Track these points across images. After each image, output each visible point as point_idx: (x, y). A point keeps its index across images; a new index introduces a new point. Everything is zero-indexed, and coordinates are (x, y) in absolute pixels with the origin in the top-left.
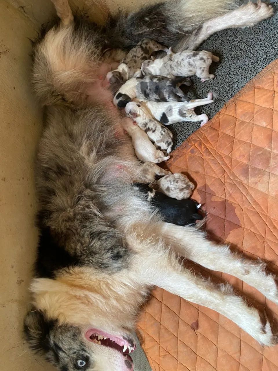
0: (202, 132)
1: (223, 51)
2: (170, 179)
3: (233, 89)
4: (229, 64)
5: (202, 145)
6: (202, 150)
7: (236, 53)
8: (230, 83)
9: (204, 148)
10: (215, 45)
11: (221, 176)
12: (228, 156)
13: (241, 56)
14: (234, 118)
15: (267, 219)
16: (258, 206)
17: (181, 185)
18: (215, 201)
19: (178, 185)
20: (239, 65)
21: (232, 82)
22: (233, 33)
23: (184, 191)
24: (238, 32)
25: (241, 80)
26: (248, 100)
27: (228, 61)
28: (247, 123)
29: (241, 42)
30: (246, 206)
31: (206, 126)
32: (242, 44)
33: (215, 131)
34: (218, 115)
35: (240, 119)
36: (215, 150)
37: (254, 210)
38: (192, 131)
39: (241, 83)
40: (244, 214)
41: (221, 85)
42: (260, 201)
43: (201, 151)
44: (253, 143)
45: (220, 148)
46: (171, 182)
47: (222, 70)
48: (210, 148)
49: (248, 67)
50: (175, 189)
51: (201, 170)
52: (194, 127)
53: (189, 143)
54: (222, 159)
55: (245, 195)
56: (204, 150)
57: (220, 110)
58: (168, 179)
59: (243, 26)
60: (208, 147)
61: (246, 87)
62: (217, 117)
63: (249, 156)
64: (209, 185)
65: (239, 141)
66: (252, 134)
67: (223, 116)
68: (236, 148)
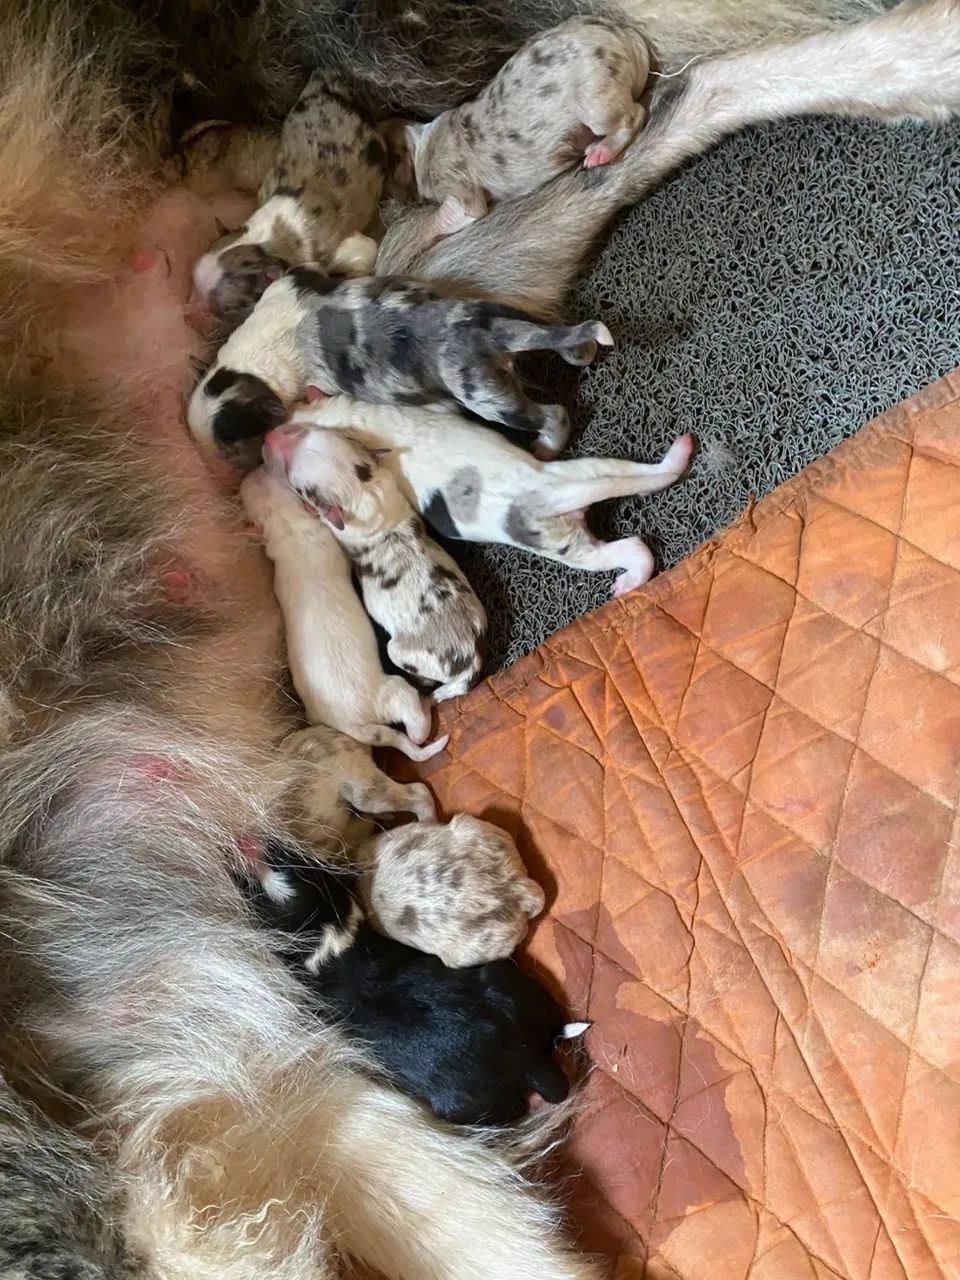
0: (614, 629)
1: (776, 225)
2: (423, 862)
3: (801, 431)
4: (798, 298)
5: (607, 697)
6: (601, 719)
7: (839, 248)
8: (786, 395)
9: (616, 712)
10: (741, 187)
11: (682, 887)
12: (726, 786)
13: (863, 268)
14: (784, 589)
15: (884, 1186)
16: (847, 1098)
17: (475, 895)
18: (630, 1014)
19: (458, 897)
20: (843, 311)
21: (800, 395)
22: (839, 140)
23: (487, 931)
24: (864, 139)
25: (846, 396)
26: (868, 509)
27: (794, 281)
28: (848, 634)
29: (870, 193)
30: (787, 1086)
31: (637, 601)
32: (875, 206)
33: (680, 637)
34: (705, 558)
35: (816, 601)
36: (665, 733)
37: (824, 1118)
38: (570, 609)
39: (845, 408)
40: (768, 1128)
41: (742, 398)
42: (863, 1077)
43: (599, 727)
44: (864, 745)
45: (696, 730)
46: (423, 881)
47: (757, 323)
48: (645, 721)
49: (891, 330)
50: (443, 916)
51: (584, 825)
52: (579, 588)
53: (545, 674)
54: (697, 796)
55: (790, 1019)
56: (613, 723)
57: (719, 533)
58: (415, 857)
59: (893, 112)
60: (637, 710)
61: (869, 437)
62: (701, 566)
63: (838, 810)
64: (614, 914)
65: (795, 715)
66: (866, 693)
67: (728, 565)
68: (773, 750)
